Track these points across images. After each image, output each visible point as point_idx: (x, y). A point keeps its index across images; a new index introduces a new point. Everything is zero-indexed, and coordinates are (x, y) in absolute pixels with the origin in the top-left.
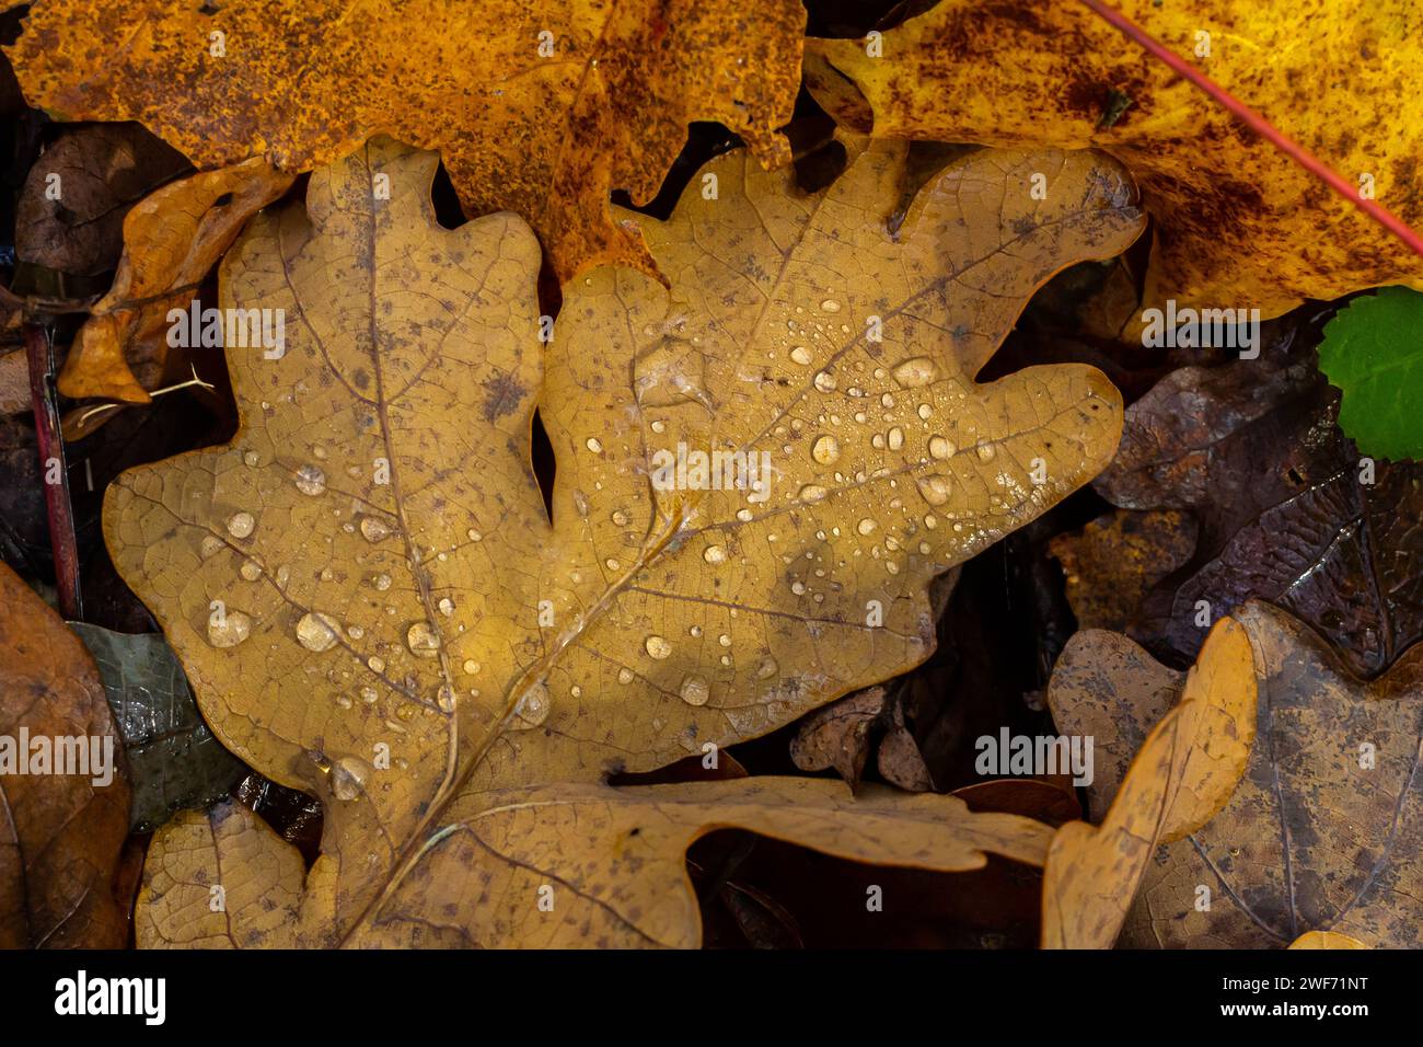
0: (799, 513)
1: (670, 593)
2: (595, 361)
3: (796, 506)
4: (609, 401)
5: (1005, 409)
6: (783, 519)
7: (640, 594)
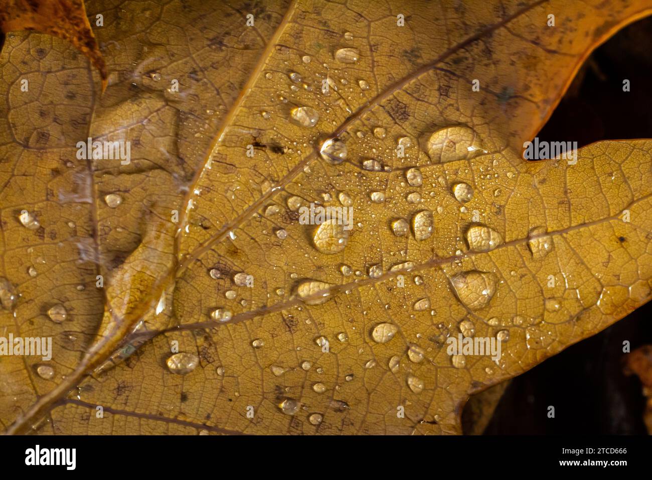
0: (295, 313)
1: (120, 408)
2: (42, 114)
3: (289, 304)
4: (55, 165)
5: (566, 192)
6: (273, 319)
7: (81, 409)
